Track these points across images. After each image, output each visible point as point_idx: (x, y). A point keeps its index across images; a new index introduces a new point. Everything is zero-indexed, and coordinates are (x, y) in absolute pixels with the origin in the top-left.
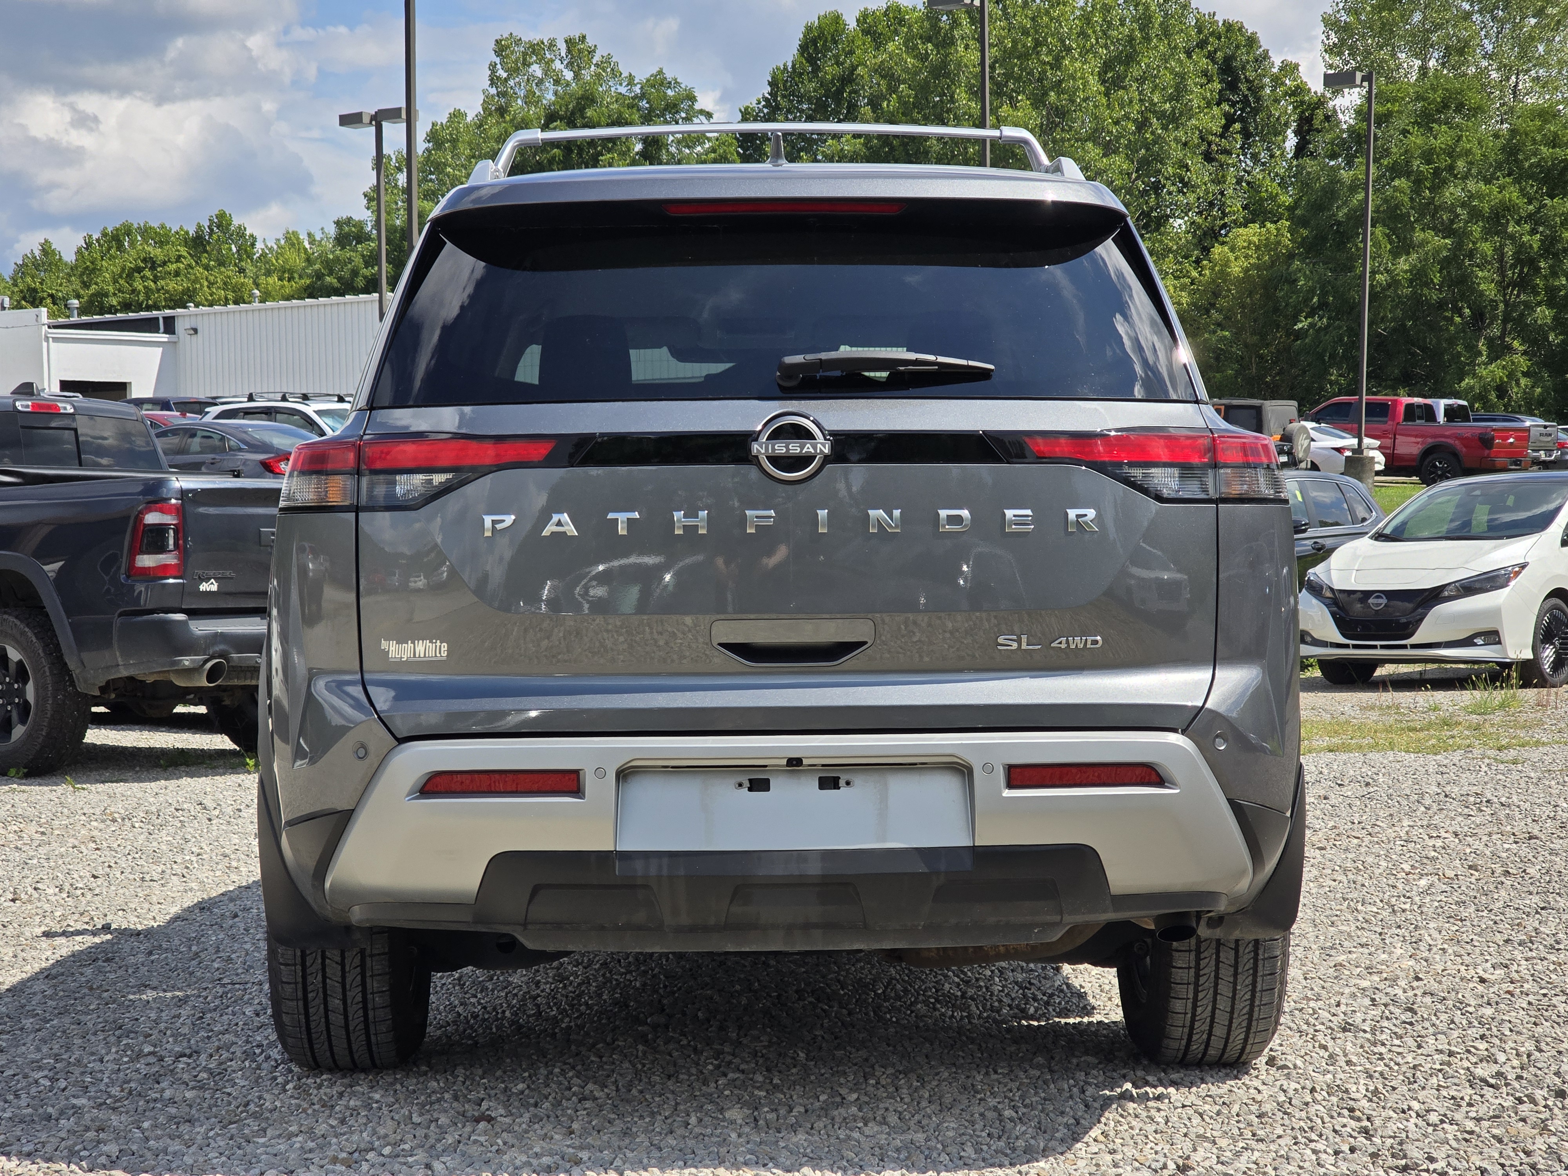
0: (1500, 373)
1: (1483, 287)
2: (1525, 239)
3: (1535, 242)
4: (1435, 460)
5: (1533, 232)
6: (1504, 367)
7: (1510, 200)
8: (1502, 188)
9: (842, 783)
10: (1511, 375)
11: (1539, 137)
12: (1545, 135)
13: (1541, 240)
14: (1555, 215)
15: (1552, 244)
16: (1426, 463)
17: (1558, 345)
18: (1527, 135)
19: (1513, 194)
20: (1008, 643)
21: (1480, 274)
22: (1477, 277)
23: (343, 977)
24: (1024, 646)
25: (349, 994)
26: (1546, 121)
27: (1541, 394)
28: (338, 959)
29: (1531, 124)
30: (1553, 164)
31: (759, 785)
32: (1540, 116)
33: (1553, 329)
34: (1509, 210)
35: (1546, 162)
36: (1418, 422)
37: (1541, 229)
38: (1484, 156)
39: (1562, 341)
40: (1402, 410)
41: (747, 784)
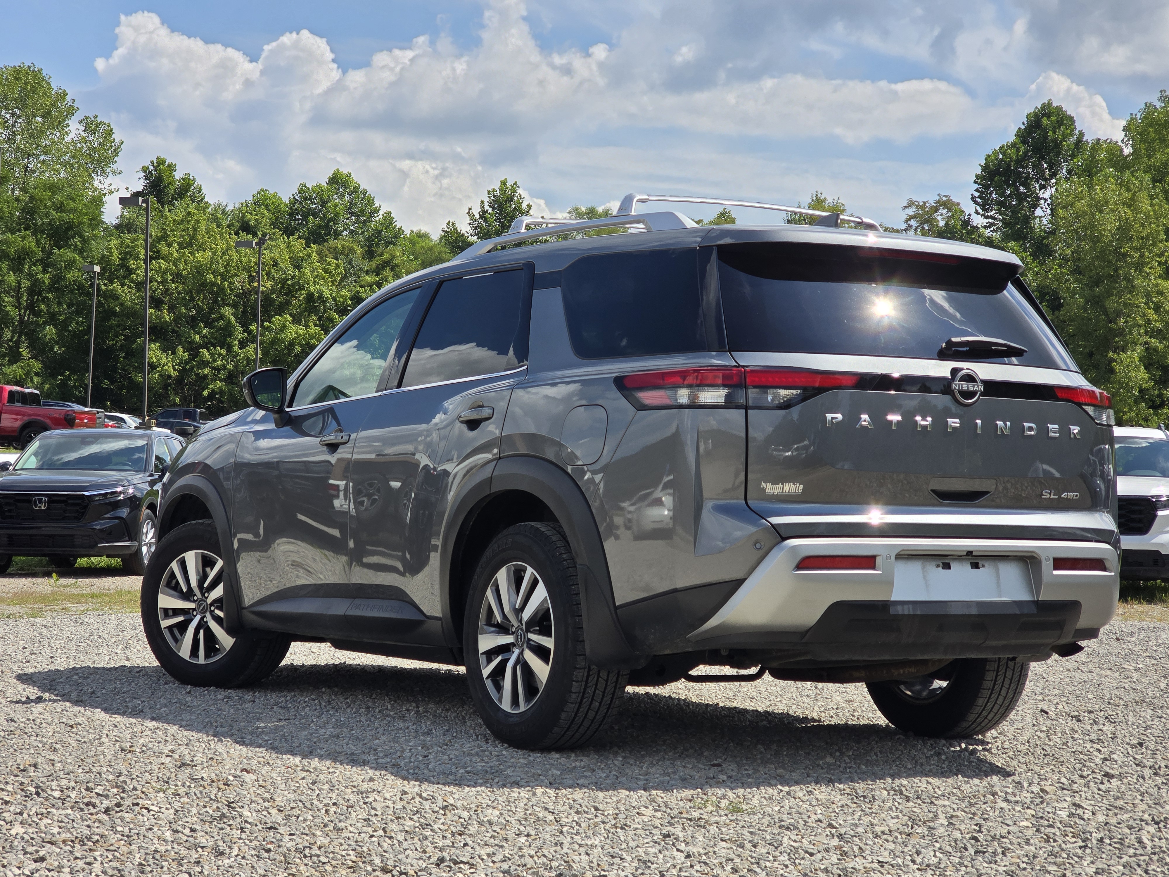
0: (20, 372)
1: (8, 308)
2: (39, 276)
3: (46, 279)
4: (31, 432)
5: (45, 271)
6: (22, 368)
7: (29, 248)
8: (24, 238)
9: (980, 565)
10: (27, 374)
11: (49, 204)
12: (54, 203)
13: (49, 278)
14: (61, 261)
15: (58, 282)
16: (24, 433)
17: (61, 354)
18: (41, 201)
19: (30, 243)
20: (1046, 494)
21: (6, 299)
22: (4, 301)
23: (605, 689)
24: (1052, 497)
25: (605, 699)
26: (54, 193)
27: (49, 389)
28: (605, 678)
29: (44, 193)
30: (60, 224)
31: (947, 566)
32: (50, 189)
33: (57, 343)
34: (28, 255)
35: (55, 222)
36: (17, 404)
37: (50, 270)
38: (10, 213)
39: (64, 352)
40: (6, 395)
41: (941, 565)
